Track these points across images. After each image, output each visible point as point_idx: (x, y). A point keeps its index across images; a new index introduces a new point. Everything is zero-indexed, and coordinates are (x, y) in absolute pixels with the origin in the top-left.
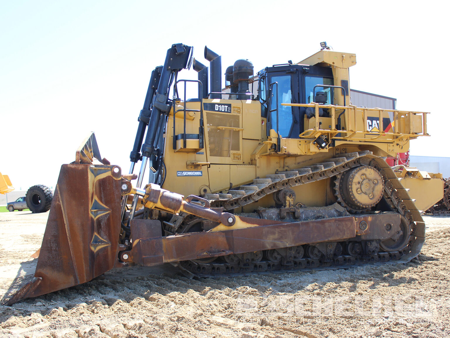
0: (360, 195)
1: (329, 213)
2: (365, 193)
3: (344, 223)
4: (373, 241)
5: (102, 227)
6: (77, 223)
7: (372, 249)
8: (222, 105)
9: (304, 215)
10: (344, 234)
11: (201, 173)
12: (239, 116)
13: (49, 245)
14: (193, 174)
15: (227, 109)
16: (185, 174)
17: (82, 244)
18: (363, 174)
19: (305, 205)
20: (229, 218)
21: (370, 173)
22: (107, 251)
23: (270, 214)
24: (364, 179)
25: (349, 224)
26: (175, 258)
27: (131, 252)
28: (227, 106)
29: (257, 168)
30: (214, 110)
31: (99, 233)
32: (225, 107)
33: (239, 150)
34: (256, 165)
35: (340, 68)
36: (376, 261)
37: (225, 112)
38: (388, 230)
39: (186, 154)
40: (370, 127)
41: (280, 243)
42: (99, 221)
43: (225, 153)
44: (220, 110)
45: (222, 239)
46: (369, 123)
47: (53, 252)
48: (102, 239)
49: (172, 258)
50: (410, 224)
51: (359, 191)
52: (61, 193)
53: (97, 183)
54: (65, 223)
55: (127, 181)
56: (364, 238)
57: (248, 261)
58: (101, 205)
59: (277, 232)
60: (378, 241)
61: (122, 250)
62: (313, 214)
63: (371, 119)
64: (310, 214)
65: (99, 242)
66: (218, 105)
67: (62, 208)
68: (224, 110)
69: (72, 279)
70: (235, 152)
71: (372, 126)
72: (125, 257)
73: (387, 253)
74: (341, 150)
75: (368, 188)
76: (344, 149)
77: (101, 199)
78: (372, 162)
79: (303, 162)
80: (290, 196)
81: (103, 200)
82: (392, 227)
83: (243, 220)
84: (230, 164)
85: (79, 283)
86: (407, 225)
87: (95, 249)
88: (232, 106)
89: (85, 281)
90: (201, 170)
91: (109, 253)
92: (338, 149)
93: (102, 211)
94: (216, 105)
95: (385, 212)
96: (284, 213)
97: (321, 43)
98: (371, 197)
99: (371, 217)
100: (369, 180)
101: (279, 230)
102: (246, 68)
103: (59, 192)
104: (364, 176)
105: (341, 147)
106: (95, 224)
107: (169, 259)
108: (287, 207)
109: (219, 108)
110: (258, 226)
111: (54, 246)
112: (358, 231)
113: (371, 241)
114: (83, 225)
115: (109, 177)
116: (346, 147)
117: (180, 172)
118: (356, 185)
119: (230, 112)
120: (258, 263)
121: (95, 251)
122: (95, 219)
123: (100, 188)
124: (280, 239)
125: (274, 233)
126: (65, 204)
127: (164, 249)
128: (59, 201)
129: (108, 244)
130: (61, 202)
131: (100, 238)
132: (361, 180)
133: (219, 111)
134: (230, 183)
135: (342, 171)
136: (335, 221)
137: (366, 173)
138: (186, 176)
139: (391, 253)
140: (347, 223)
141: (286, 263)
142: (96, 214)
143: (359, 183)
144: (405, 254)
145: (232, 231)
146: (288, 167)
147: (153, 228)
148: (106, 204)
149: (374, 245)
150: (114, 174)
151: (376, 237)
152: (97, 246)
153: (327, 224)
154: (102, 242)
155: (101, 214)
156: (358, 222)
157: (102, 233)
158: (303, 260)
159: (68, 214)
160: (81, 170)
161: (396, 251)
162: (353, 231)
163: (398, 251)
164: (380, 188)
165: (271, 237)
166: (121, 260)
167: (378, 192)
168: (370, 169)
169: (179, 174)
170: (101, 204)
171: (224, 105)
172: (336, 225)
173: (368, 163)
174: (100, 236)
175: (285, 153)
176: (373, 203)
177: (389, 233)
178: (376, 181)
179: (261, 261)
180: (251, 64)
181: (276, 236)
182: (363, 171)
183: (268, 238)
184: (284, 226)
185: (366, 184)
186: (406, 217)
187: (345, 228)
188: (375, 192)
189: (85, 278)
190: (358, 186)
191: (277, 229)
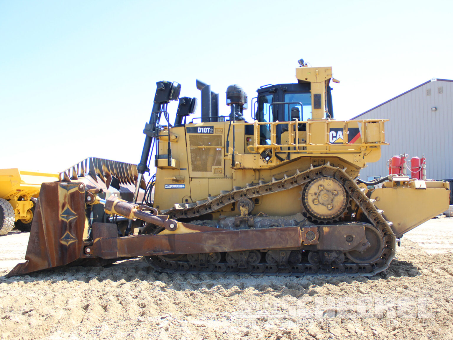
0: (316, 206)
1: (286, 222)
2: (323, 204)
3: (287, 233)
4: (331, 251)
5: (72, 227)
6: (51, 224)
7: (331, 260)
8: (204, 127)
9: (259, 224)
10: (287, 243)
11: (184, 186)
12: (221, 136)
13: (33, 239)
14: (178, 187)
15: (210, 131)
16: (171, 186)
17: (53, 239)
18: (321, 186)
19: (266, 214)
20: (171, 224)
21: (329, 184)
22: (75, 245)
23: (227, 222)
24: (322, 190)
25: (293, 234)
26: (126, 254)
27: (92, 247)
28: (210, 128)
29: (233, 181)
30: (196, 132)
31: (70, 232)
32: (207, 130)
33: (221, 165)
34: (232, 178)
35: (314, 83)
36: (342, 271)
37: (207, 133)
38: (349, 242)
39: (172, 170)
40: (334, 138)
41: (218, 247)
42: (70, 223)
43: (209, 168)
44: (203, 132)
45: (165, 241)
46: (333, 134)
47: (36, 243)
48: (72, 236)
49: (125, 254)
50: (384, 236)
51: (317, 202)
52: (41, 203)
53: (69, 196)
54: (43, 223)
55: (91, 194)
56: (319, 248)
57: (202, 261)
58: (72, 212)
59: (215, 238)
60: (338, 252)
61: (85, 245)
62: (269, 223)
63: (336, 130)
64: (267, 223)
65: (70, 238)
66: (200, 128)
67: (42, 213)
68: (206, 132)
69: (46, 263)
70: (217, 167)
71: (336, 137)
72: (88, 250)
73: (355, 265)
74: (319, 162)
75: (327, 199)
76: (322, 161)
77: (71, 207)
78: (337, 174)
79: (279, 174)
80: (243, 206)
81: (73, 208)
82: (354, 239)
83: (186, 226)
84: (209, 178)
85: (51, 266)
86: (381, 238)
87: (67, 243)
88: (214, 128)
89: (55, 266)
90: (184, 183)
91: (77, 247)
92: (315, 161)
93: (72, 216)
94: (199, 128)
95: (349, 223)
96: (237, 221)
97: (298, 61)
98: (330, 208)
99: (328, 228)
100: (328, 191)
101: (217, 236)
102: (233, 92)
103: (40, 202)
104: (322, 187)
105: (319, 159)
106: (68, 225)
107: (122, 254)
108: (242, 216)
109: (202, 130)
110: (199, 232)
111: (36, 239)
112: (304, 241)
113: (330, 251)
114: (54, 226)
115: (77, 191)
116: (325, 158)
117: (167, 185)
118: (312, 196)
119: (213, 133)
120: (217, 264)
121: (68, 245)
122: (68, 222)
123: (71, 199)
124: (218, 244)
125: (213, 239)
126: (44, 210)
127: (118, 247)
128: (40, 208)
129: (75, 240)
130: (41, 209)
131: (71, 235)
132: (318, 192)
133: (201, 133)
134: (209, 194)
135: (302, 182)
136: (276, 230)
137: (323, 184)
138: (172, 188)
139: (360, 265)
140: (290, 232)
141: (240, 266)
142: (67, 218)
143: (316, 194)
144: (378, 267)
145: (174, 235)
146: (263, 179)
147: (111, 229)
148: (75, 211)
149: (333, 256)
150: (79, 188)
151: (334, 247)
152: (69, 241)
153: (268, 233)
154: (72, 238)
155: (72, 218)
156: (304, 232)
157: (72, 232)
158: (261, 265)
159: (45, 218)
160: (53, 186)
161: (367, 263)
162: (298, 241)
163: (369, 263)
164: (340, 199)
165: (210, 242)
166: (85, 253)
167: (338, 203)
168: (329, 181)
169: (166, 186)
170: (72, 210)
171: (207, 127)
172: (278, 234)
173: (332, 174)
174: (71, 234)
175: (240, 167)
176: (332, 214)
177: (350, 244)
178: (336, 193)
179: (219, 262)
180: (239, 89)
181: (215, 241)
182: (321, 182)
183: (207, 243)
184: (222, 233)
185: (324, 195)
186: (378, 229)
187: (288, 237)
188: (335, 203)
189: (55, 263)
190: (314, 197)
191: (215, 235)
